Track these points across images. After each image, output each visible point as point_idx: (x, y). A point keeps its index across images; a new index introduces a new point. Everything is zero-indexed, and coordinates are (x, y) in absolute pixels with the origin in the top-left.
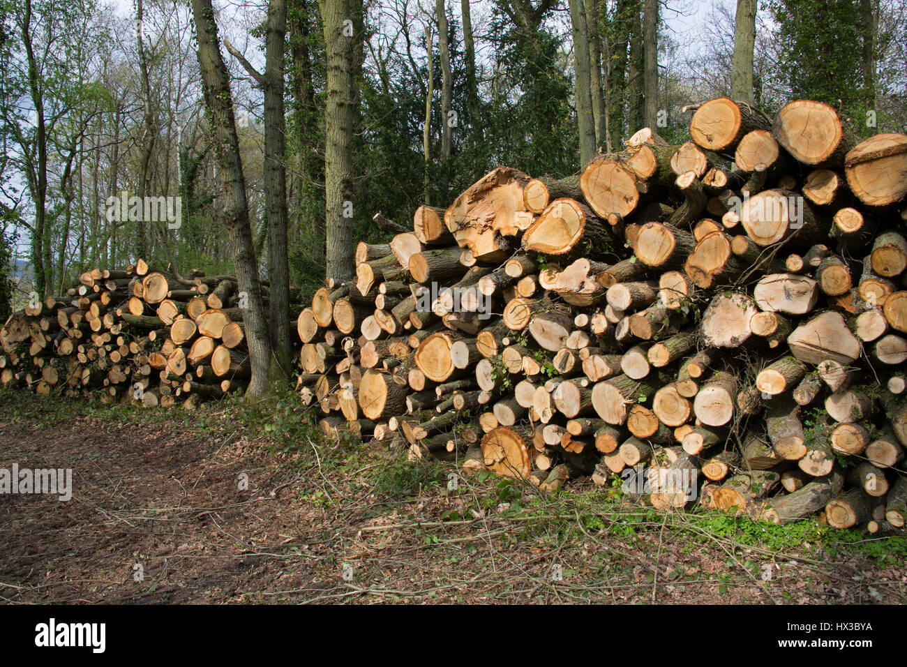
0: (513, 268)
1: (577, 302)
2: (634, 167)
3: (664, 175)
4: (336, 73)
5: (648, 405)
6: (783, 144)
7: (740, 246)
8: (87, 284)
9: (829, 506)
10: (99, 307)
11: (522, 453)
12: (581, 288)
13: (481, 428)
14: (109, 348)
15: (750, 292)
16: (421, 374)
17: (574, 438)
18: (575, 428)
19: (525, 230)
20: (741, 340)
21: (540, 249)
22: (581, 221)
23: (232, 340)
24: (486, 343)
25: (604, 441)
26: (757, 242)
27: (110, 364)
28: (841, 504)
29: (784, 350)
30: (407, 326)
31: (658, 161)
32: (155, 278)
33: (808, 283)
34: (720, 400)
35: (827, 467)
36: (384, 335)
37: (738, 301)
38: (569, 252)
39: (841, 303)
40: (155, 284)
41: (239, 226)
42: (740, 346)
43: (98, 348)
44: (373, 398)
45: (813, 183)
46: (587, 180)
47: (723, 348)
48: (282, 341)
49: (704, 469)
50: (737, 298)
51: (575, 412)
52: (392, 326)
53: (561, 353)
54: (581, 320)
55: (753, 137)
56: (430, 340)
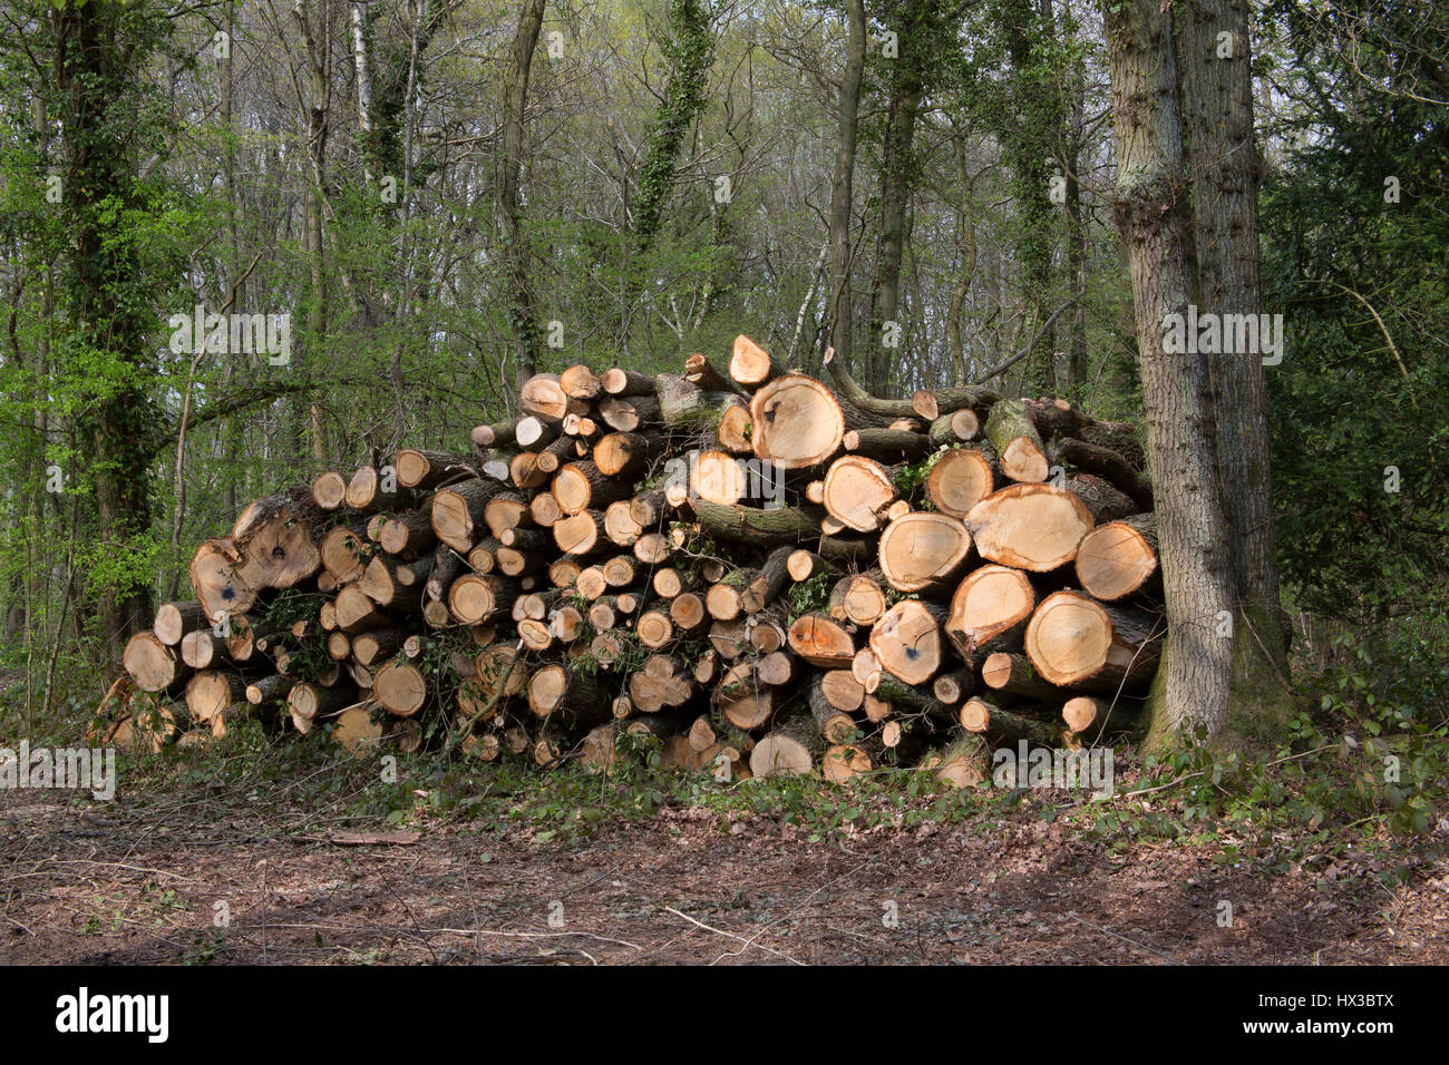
8: (543, 410)
10: (591, 480)
14: (627, 603)
23: (1115, 575)
27: (636, 654)
32: (793, 393)
40: (793, 411)
41: (1171, 230)
43: (590, 603)
48: (1260, 578)
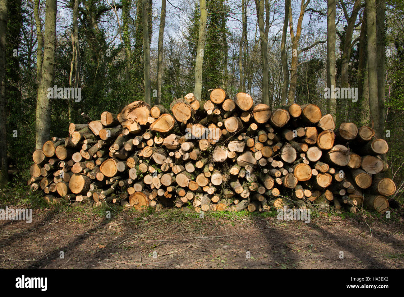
0: (147, 136)
1: (170, 148)
2: (193, 106)
3: (201, 109)
4: (49, 50)
5: (195, 180)
6: (237, 104)
7: (224, 132)
9: (249, 206)
11: (146, 200)
12: (173, 143)
13: (128, 193)
15: (226, 145)
16: (102, 174)
17: (169, 193)
18: (170, 189)
19: (151, 124)
20: (224, 160)
21: (157, 130)
22: (173, 122)
24: (131, 162)
25: (181, 192)
26: (229, 131)
28: (252, 205)
29: (236, 163)
30: (95, 156)
31: (200, 105)
33: (243, 144)
34: (219, 177)
35: (248, 195)
36: (84, 160)
37: (223, 148)
38: (168, 132)
39: (251, 149)
42: (224, 161)
44: (77, 185)
45: (243, 116)
46: (175, 109)
47: (219, 162)
49: (212, 199)
50: (223, 147)
51: (170, 184)
52: (88, 156)
53: (164, 165)
54: (171, 154)
55: (227, 101)
56: (107, 162)
